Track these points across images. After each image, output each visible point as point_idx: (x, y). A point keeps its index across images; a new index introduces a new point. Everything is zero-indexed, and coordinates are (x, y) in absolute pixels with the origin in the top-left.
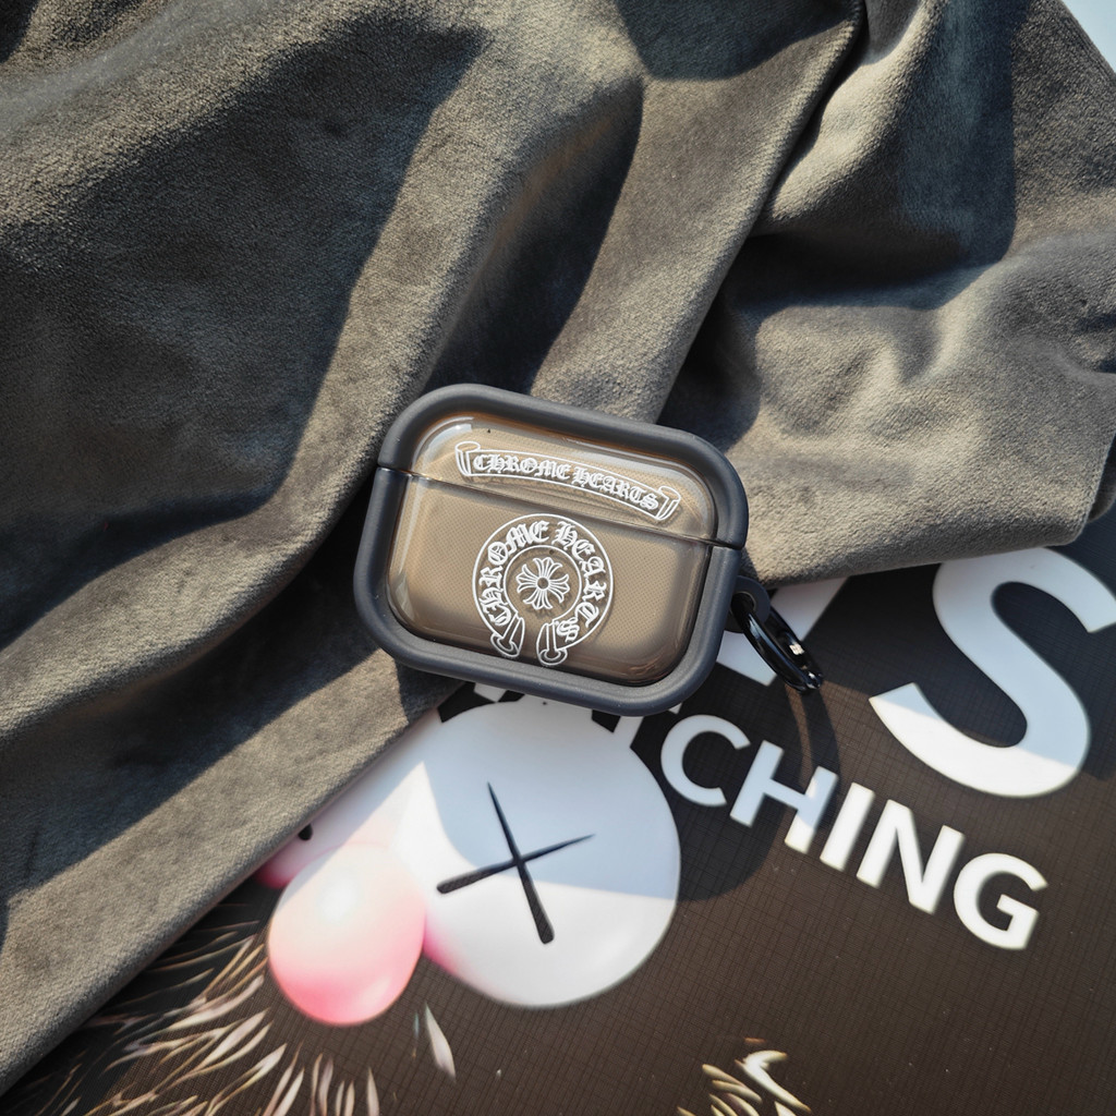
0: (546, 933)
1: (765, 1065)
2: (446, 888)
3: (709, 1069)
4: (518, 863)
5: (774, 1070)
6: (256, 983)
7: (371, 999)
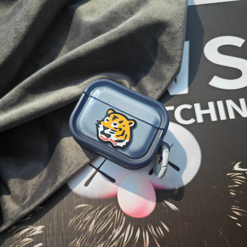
0: (177, 169)
1: (238, 166)
2: (151, 173)
3: (228, 174)
5: (240, 166)
6: (124, 219)
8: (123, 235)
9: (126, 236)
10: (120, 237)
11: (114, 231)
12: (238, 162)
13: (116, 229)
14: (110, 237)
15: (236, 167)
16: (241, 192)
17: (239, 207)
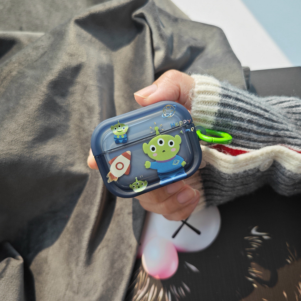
0: (198, 233)
1: (255, 230)
2: (174, 236)
3: (246, 238)
4: (184, 223)
5: (258, 230)
6: (148, 280)
7: (173, 267)
8: (147, 295)
9: (150, 296)
10: (144, 297)
11: (139, 291)
12: (255, 226)
13: (141, 289)
14: (135, 297)
15: (254, 232)
16: (257, 254)
17: (255, 269)
